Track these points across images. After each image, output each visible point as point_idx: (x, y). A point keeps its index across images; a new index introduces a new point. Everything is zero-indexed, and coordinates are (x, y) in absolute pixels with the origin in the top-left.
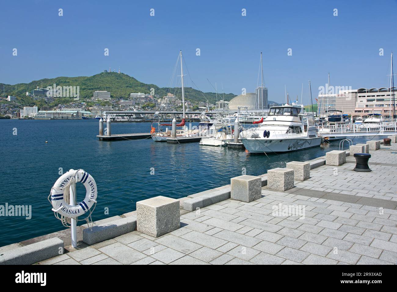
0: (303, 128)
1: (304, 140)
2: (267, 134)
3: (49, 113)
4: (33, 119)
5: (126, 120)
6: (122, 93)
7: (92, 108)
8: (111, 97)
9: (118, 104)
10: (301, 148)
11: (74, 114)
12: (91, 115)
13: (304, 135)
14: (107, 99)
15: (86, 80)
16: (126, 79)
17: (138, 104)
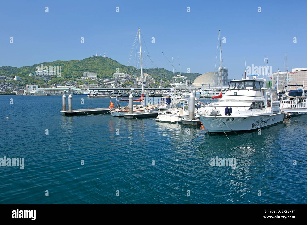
0: (266, 104)
1: (268, 117)
2: (228, 111)
3: (46, 90)
4: (33, 95)
5: (107, 95)
6: (107, 74)
7: (81, 86)
8: (98, 76)
9: (103, 82)
10: (265, 126)
11: (67, 91)
12: (80, 91)
13: (268, 111)
14: (94, 79)
15: (77, 63)
16: (110, 62)
17: (120, 83)
